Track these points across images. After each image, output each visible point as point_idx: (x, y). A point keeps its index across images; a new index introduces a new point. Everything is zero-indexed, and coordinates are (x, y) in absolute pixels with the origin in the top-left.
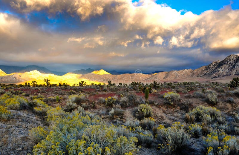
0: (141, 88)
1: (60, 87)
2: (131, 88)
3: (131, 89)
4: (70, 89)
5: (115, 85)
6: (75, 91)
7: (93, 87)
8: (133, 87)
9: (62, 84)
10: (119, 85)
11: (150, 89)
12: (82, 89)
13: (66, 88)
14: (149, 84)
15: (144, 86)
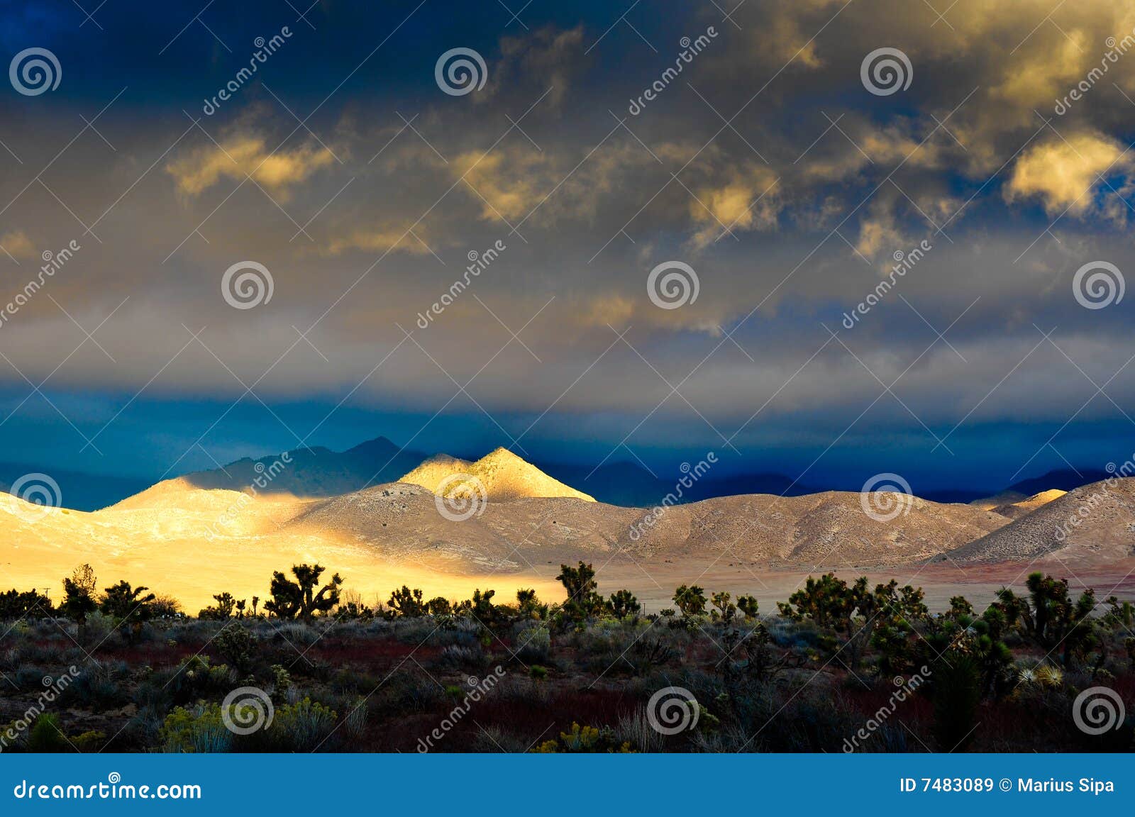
0: (891, 639)
1: (74, 629)
2: (789, 643)
3: (799, 648)
4: (181, 641)
5: (635, 608)
6: (232, 663)
7: (411, 625)
8: (818, 631)
9: (98, 593)
10: (671, 605)
11: (996, 652)
12: (304, 641)
13: (140, 637)
14: (982, 599)
15: (931, 625)
